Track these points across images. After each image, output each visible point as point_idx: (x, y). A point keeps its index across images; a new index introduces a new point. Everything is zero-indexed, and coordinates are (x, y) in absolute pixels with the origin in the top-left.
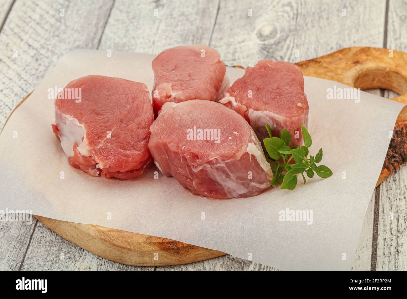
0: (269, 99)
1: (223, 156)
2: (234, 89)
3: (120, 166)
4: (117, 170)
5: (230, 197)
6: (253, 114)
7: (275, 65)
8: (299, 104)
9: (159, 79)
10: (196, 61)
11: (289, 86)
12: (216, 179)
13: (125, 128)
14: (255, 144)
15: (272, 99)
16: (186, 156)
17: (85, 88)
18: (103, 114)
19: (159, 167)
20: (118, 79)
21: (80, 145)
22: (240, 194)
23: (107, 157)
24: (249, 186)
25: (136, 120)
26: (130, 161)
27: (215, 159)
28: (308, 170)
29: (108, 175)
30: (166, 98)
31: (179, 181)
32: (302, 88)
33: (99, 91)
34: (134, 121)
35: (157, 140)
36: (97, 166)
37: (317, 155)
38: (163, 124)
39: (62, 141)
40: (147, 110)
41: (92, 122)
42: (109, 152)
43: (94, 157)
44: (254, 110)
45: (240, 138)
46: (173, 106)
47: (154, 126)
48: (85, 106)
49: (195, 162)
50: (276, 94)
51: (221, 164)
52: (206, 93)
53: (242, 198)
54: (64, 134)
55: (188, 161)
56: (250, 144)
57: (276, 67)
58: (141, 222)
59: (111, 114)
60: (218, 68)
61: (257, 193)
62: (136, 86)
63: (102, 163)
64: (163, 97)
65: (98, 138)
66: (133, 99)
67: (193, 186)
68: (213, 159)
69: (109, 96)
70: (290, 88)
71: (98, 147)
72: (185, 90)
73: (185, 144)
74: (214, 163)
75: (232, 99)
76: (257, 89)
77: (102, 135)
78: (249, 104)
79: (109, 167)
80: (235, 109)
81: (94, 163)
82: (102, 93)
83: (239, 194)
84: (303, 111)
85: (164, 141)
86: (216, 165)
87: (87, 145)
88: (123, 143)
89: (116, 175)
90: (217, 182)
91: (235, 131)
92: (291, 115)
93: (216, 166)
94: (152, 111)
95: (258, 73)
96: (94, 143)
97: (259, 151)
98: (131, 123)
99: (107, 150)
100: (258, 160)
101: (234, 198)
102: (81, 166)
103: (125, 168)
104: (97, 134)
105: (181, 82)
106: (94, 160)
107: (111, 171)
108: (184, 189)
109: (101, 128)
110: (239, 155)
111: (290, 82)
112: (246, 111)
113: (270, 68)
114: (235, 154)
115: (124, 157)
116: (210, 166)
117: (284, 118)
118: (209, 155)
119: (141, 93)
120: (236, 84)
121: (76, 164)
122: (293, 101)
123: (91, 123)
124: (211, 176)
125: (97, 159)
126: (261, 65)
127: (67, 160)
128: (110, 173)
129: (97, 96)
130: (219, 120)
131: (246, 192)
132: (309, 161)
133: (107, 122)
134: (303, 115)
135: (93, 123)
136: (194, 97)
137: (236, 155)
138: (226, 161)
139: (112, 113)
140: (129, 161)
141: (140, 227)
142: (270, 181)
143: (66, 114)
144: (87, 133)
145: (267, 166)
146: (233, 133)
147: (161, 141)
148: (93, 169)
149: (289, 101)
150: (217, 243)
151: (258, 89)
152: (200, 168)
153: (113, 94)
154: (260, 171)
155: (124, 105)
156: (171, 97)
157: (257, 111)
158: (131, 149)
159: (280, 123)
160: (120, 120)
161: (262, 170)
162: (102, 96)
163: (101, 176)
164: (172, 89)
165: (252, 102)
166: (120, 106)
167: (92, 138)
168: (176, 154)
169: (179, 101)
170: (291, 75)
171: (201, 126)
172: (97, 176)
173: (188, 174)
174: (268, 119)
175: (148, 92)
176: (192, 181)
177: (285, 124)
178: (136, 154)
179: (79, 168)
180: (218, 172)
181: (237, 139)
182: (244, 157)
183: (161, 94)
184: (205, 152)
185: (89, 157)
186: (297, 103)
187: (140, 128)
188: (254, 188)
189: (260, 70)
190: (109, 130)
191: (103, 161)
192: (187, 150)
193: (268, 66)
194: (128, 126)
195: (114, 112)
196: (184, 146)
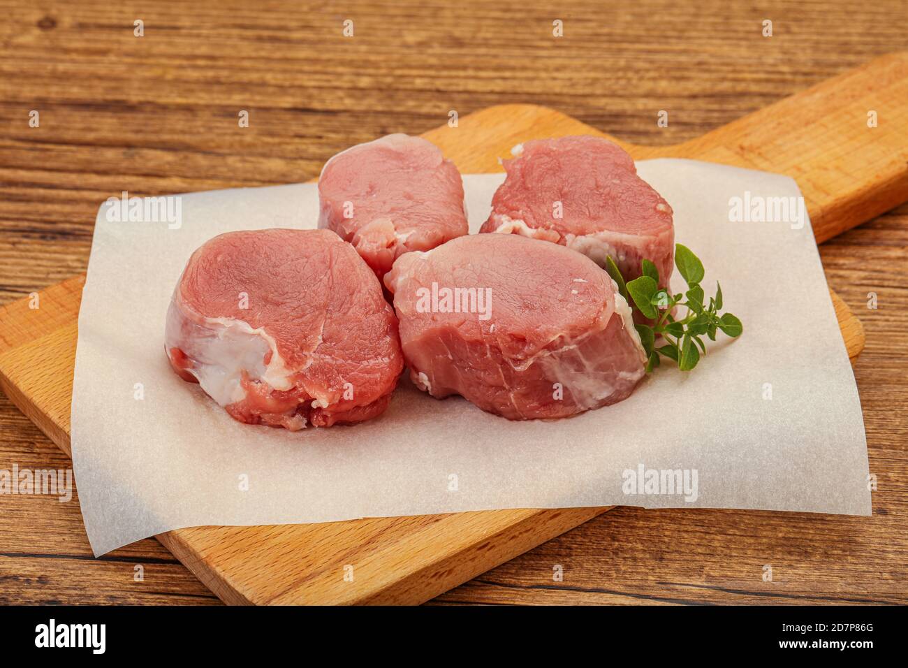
1: (573, 328)
3: (363, 394)
5: (583, 408)
6: (578, 242)
7: (562, 145)
8: (660, 207)
11: (617, 177)
13: (341, 319)
15: (603, 207)
16: (499, 344)
17: (226, 260)
18: (286, 303)
19: (427, 383)
20: (274, 231)
22: (599, 399)
24: (616, 381)
25: (355, 298)
26: (378, 380)
27: (559, 337)
30: (387, 249)
34: (352, 303)
36: (314, 405)
39: (203, 377)
41: (277, 321)
43: (304, 389)
44: (576, 236)
45: (594, 288)
46: (422, 258)
50: (603, 198)
51: (569, 345)
52: (457, 222)
53: (606, 408)
54: (208, 361)
55: (503, 352)
57: (567, 149)
59: (301, 299)
61: (627, 393)
62: (317, 237)
63: (325, 396)
64: (382, 246)
65: (302, 349)
66: (324, 262)
67: (511, 404)
68: (556, 337)
70: (621, 181)
71: (305, 367)
72: (419, 224)
74: (556, 346)
75: (520, 224)
76: (560, 196)
77: (306, 342)
78: (563, 227)
81: (301, 400)
85: (447, 325)
86: (562, 348)
87: (285, 367)
88: (353, 349)
91: (575, 277)
94: (375, 277)
95: (543, 167)
96: (295, 360)
98: (349, 308)
100: (625, 325)
101: (590, 409)
102: (266, 417)
104: (297, 342)
105: (401, 212)
106: (303, 395)
107: (344, 407)
109: (298, 327)
110: (603, 319)
111: (613, 170)
112: (559, 241)
113: (558, 152)
114: (595, 318)
115: (366, 375)
118: (547, 333)
119: (333, 247)
120: (509, 195)
121: (252, 415)
123: (277, 323)
124: (549, 374)
125: (310, 390)
126: (534, 151)
128: (339, 413)
129: (255, 270)
130: (529, 264)
131: (609, 394)
133: (303, 316)
137: (598, 321)
138: (579, 338)
140: (376, 379)
142: (645, 364)
143: (215, 317)
144: (277, 343)
146: (573, 282)
148: (293, 416)
150: (608, 491)
151: (563, 195)
152: (530, 362)
154: (632, 346)
156: (398, 243)
157: (583, 237)
158: (372, 355)
159: (635, 248)
160: (324, 306)
161: (634, 343)
163: (313, 427)
164: (396, 228)
165: (566, 222)
167: (290, 352)
168: (476, 344)
169: (425, 249)
172: (303, 429)
173: (501, 381)
174: (607, 246)
176: (508, 392)
177: (646, 249)
178: (385, 364)
180: (562, 363)
181: (589, 292)
183: (377, 242)
184: (538, 327)
185: (290, 390)
186: (656, 205)
187: (371, 312)
188: (624, 382)
189: (542, 159)
190: (315, 329)
191: (326, 391)
192: (501, 332)
193: (550, 149)
194: (345, 314)
195: (304, 294)
196: (493, 326)
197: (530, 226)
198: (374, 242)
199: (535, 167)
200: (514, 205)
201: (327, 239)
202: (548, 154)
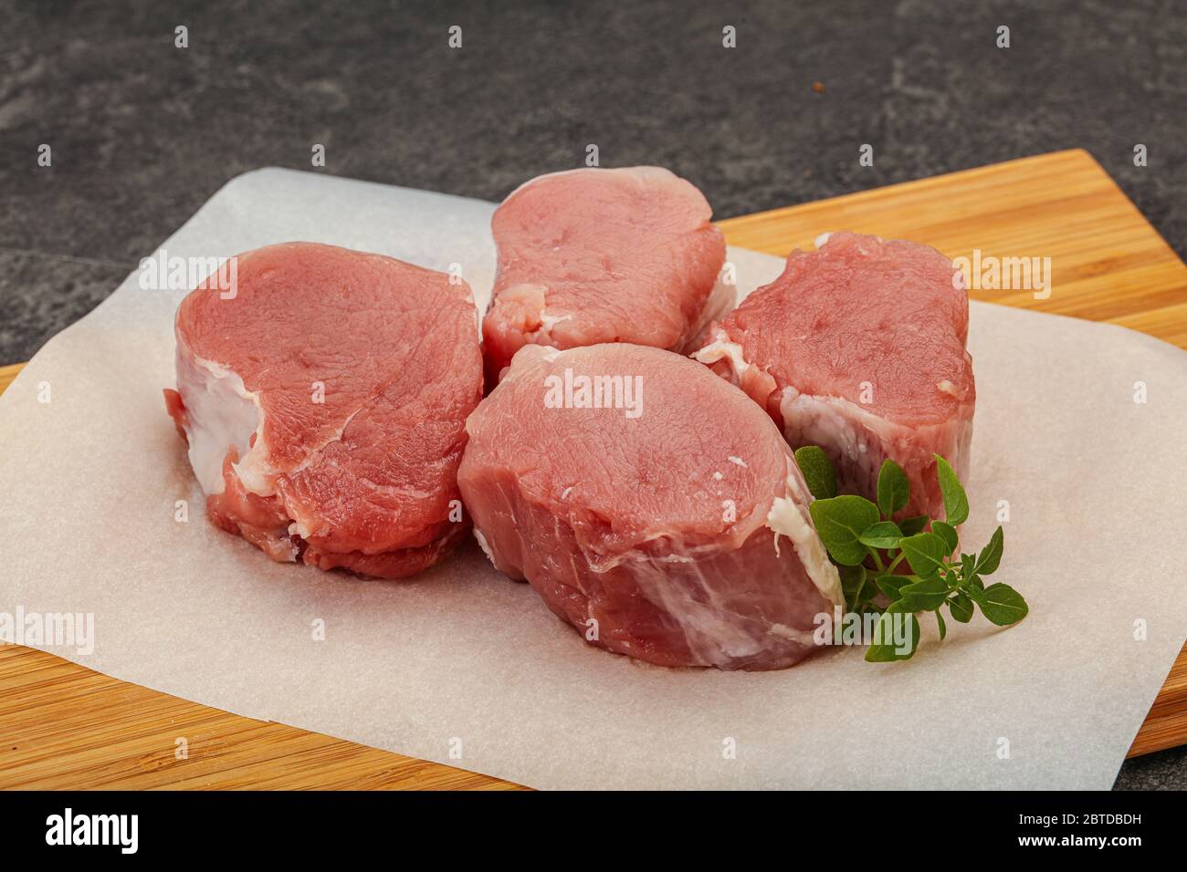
0: (851, 361)
1: (688, 531)
2: (743, 317)
3: (363, 535)
4: (353, 546)
5: (702, 662)
6: (796, 404)
7: (881, 251)
8: (946, 386)
9: (509, 271)
10: (630, 220)
11: (919, 323)
12: (660, 601)
13: (387, 414)
14: (797, 502)
15: (861, 360)
16: (572, 521)
17: (276, 280)
18: (323, 367)
19: (486, 549)
20: (381, 259)
21: (244, 460)
22: (733, 655)
23: (323, 503)
24: (765, 636)
25: (426, 391)
26: (395, 520)
27: (663, 537)
28: (955, 599)
29: (324, 561)
30: (524, 333)
31: (544, 596)
32: (961, 334)
33: (317, 293)
34: (418, 395)
35: (485, 463)
36: (291, 529)
37: (986, 551)
38: (507, 412)
39: (193, 441)
40: (464, 364)
41: (284, 389)
42: (332, 485)
43: (284, 501)
44: (800, 393)
45: (750, 479)
46: (546, 358)
47: (480, 416)
48: (267, 337)
49: (599, 541)
50: (874, 347)
51: (678, 553)
52: (654, 324)
53: (741, 673)
54: (200, 422)
55: (577, 536)
56: (778, 501)
57: (885, 259)
58: (413, 718)
59: (350, 367)
60: (699, 246)
61: (788, 661)
62: (438, 285)
63: (306, 521)
64: (516, 326)
65: (302, 441)
66: (422, 324)
68: (656, 536)
69: (348, 310)
70: (921, 329)
71: (297, 470)
72: (587, 310)
73: (573, 481)
74: (658, 550)
75: (735, 352)
76: (814, 326)
77: (313, 432)
78: (786, 372)
79: (330, 535)
80: (741, 383)
81: (282, 517)
82: (326, 301)
83: (732, 658)
84: (956, 409)
85: (508, 468)
86: (667, 555)
87: (266, 459)
88: (378, 463)
89: (348, 563)
90: (666, 614)
91: (737, 455)
92: (916, 418)
93: (664, 559)
94: (478, 369)
95: (826, 275)
96: (285, 454)
97: (806, 527)
98: (410, 401)
99: (325, 480)
100: (801, 554)
101: (715, 666)
102: (244, 527)
103: (376, 541)
104: (299, 428)
105: (577, 283)
106: (283, 510)
107: (336, 546)
108: (559, 625)
109: (313, 408)
110: (740, 532)
111: (922, 310)
112: (774, 393)
113: (865, 260)
114: (728, 527)
115: (377, 507)
116: (646, 559)
117: (893, 426)
118: (643, 526)
119: (450, 306)
120: (752, 303)
121: (229, 520)
122: (926, 374)
123: (283, 391)
124: (648, 591)
125: (291, 505)
126: (837, 249)
127: (203, 504)
128: (332, 553)
129: (312, 307)
130: (687, 414)
131: (752, 653)
132: (960, 567)
133: (334, 393)
134: (955, 422)
135: (288, 392)
136: (612, 334)
137: (731, 532)
138: (699, 549)
139: (354, 363)
140: (392, 519)
141: (406, 734)
143: (206, 358)
144: (267, 421)
145: (827, 576)
146: (727, 461)
147: (496, 466)
148: (279, 537)
149: (914, 371)
151: (819, 326)
152: (614, 563)
153: (361, 307)
154: (803, 590)
155: (393, 340)
156: (542, 329)
157: (809, 397)
158: (402, 481)
159: (880, 439)
160: (376, 388)
161: (813, 587)
162: (324, 309)
163: (303, 564)
164: (547, 305)
165: (796, 366)
166: (379, 344)
167: (282, 440)
168: (542, 510)
169: (566, 343)
170: (929, 288)
171: (629, 429)
172: (292, 563)
173: (574, 579)
174: (841, 423)
175: (473, 306)
176: (585, 600)
177: (894, 444)
178: (415, 500)
179: (238, 533)
180: (669, 581)
181: (739, 483)
182: (758, 540)
183: (511, 318)
184: (633, 513)
185: (268, 497)
186: (940, 382)
187: (437, 417)
188: (782, 641)
189: (833, 264)
190: (337, 417)
191: (311, 515)
192: (577, 503)
193: (860, 252)
194: (398, 407)
195: (358, 362)
196: (570, 489)
197: (745, 360)
198: (507, 317)
199: (815, 272)
200: (744, 320)
201: (450, 292)
202: (849, 260)
